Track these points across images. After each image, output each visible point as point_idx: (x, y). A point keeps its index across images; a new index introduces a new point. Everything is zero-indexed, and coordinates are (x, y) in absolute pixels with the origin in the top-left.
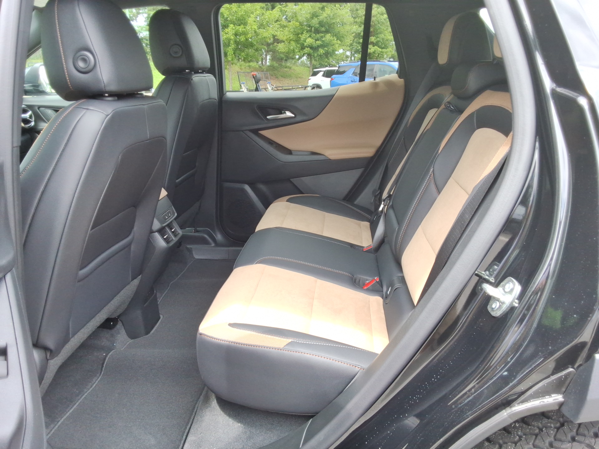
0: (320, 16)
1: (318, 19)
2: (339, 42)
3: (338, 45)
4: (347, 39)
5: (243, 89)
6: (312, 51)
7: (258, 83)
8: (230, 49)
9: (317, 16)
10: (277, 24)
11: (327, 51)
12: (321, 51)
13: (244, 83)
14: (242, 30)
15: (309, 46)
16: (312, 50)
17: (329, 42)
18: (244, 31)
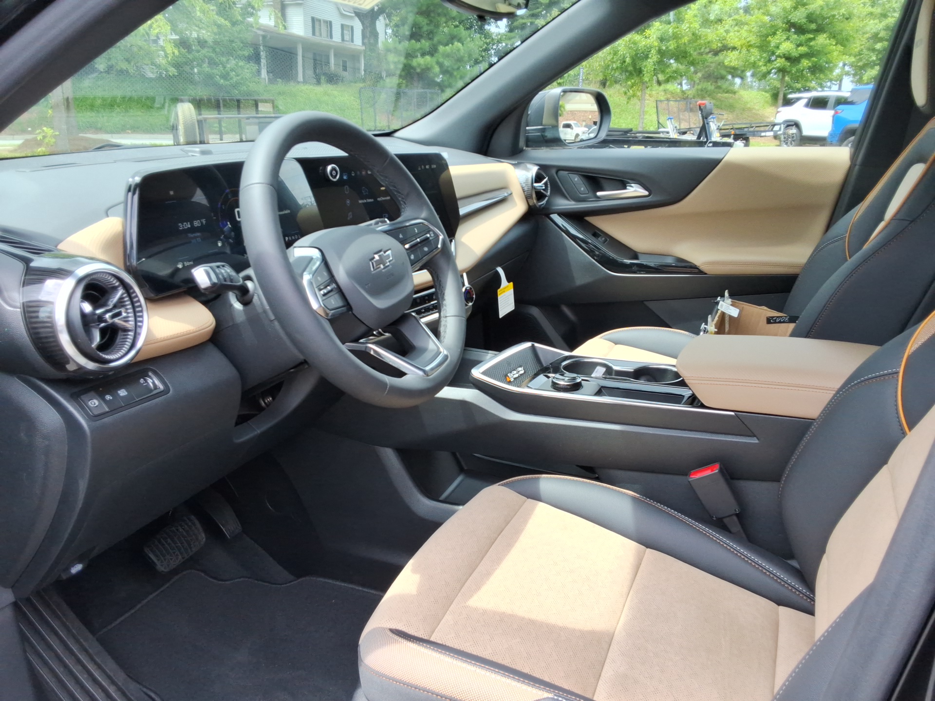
0: (810, 4)
1: (806, 9)
2: (840, 48)
3: (838, 52)
4: (854, 43)
5: (668, 128)
6: (789, 64)
7: (706, 118)
8: (650, 62)
9: (804, 5)
10: (732, 20)
11: (816, 62)
12: (805, 63)
13: (671, 119)
14: (673, 31)
15: (784, 55)
16: (788, 62)
17: (822, 48)
18: (676, 32)
